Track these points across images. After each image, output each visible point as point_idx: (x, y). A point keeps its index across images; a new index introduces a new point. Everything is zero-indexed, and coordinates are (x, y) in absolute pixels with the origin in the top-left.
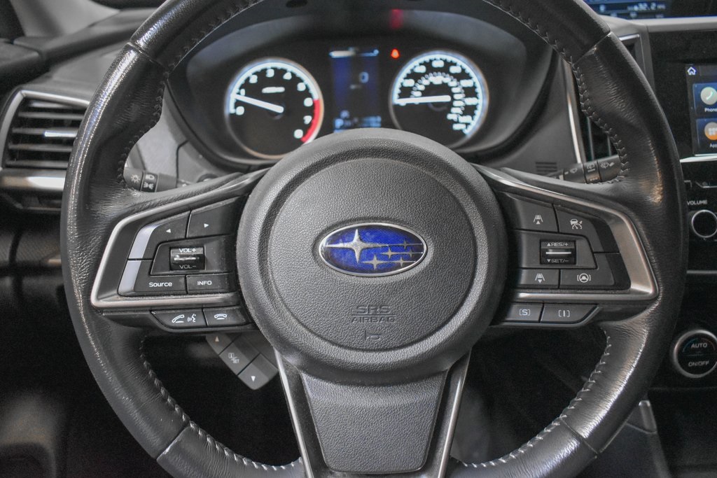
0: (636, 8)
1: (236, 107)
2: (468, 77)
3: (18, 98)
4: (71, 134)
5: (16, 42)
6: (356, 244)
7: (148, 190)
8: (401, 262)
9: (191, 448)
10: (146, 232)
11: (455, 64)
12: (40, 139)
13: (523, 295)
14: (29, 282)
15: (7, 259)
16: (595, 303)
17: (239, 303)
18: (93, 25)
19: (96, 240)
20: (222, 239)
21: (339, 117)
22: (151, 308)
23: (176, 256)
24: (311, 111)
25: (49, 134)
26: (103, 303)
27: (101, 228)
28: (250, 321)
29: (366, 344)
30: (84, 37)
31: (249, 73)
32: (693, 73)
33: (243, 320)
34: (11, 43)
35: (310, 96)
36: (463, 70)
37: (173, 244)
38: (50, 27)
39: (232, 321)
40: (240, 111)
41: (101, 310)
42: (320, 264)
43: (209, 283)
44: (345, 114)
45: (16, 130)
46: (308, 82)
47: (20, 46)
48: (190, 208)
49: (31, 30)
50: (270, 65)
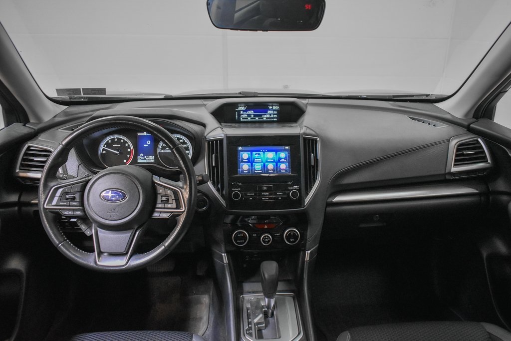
0: (265, 116)
1: (103, 151)
2: (186, 144)
3: (26, 146)
4: (44, 159)
5: (27, 125)
6: (110, 194)
7: (64, 179)
8: (120, 199)
9: (67, 245)
10: (61, 190)
11: (181, 139)
12: (32, 161)
13: (157, 210)
14: (24, 209)
15: (17, 200)
16: (172, 212)
17: (84, 210)
18: (55, 117)
19: (47, 191)
20: (81, 193)
21: (140, 156)
22: (60, 209)
23: (68, 197)
24: (130, 153)
25: (36, 159)
26: (48, 207)
27: (49, 188)
28: (86, 214)
29: (110, 219)
30: (51, 123)
31: (108, 139)
32: (241, 149)
33: (84, 214)
34: (25, 125)
35: (130, 148)
36: (184, 141)
37: (67, 193)
38: (39, 119)
39: (81, 214)
40: (104, 152)
41: (47, 209)
42: (101, 199)
43: (76, 204)
44: (142, 155)
45: (25, 157)
46: (129, 143)
47: (28, 127)
48: (73, 184)
49: (32, 120)
50: (116, 137)
